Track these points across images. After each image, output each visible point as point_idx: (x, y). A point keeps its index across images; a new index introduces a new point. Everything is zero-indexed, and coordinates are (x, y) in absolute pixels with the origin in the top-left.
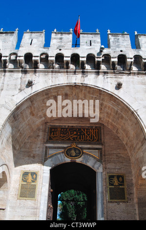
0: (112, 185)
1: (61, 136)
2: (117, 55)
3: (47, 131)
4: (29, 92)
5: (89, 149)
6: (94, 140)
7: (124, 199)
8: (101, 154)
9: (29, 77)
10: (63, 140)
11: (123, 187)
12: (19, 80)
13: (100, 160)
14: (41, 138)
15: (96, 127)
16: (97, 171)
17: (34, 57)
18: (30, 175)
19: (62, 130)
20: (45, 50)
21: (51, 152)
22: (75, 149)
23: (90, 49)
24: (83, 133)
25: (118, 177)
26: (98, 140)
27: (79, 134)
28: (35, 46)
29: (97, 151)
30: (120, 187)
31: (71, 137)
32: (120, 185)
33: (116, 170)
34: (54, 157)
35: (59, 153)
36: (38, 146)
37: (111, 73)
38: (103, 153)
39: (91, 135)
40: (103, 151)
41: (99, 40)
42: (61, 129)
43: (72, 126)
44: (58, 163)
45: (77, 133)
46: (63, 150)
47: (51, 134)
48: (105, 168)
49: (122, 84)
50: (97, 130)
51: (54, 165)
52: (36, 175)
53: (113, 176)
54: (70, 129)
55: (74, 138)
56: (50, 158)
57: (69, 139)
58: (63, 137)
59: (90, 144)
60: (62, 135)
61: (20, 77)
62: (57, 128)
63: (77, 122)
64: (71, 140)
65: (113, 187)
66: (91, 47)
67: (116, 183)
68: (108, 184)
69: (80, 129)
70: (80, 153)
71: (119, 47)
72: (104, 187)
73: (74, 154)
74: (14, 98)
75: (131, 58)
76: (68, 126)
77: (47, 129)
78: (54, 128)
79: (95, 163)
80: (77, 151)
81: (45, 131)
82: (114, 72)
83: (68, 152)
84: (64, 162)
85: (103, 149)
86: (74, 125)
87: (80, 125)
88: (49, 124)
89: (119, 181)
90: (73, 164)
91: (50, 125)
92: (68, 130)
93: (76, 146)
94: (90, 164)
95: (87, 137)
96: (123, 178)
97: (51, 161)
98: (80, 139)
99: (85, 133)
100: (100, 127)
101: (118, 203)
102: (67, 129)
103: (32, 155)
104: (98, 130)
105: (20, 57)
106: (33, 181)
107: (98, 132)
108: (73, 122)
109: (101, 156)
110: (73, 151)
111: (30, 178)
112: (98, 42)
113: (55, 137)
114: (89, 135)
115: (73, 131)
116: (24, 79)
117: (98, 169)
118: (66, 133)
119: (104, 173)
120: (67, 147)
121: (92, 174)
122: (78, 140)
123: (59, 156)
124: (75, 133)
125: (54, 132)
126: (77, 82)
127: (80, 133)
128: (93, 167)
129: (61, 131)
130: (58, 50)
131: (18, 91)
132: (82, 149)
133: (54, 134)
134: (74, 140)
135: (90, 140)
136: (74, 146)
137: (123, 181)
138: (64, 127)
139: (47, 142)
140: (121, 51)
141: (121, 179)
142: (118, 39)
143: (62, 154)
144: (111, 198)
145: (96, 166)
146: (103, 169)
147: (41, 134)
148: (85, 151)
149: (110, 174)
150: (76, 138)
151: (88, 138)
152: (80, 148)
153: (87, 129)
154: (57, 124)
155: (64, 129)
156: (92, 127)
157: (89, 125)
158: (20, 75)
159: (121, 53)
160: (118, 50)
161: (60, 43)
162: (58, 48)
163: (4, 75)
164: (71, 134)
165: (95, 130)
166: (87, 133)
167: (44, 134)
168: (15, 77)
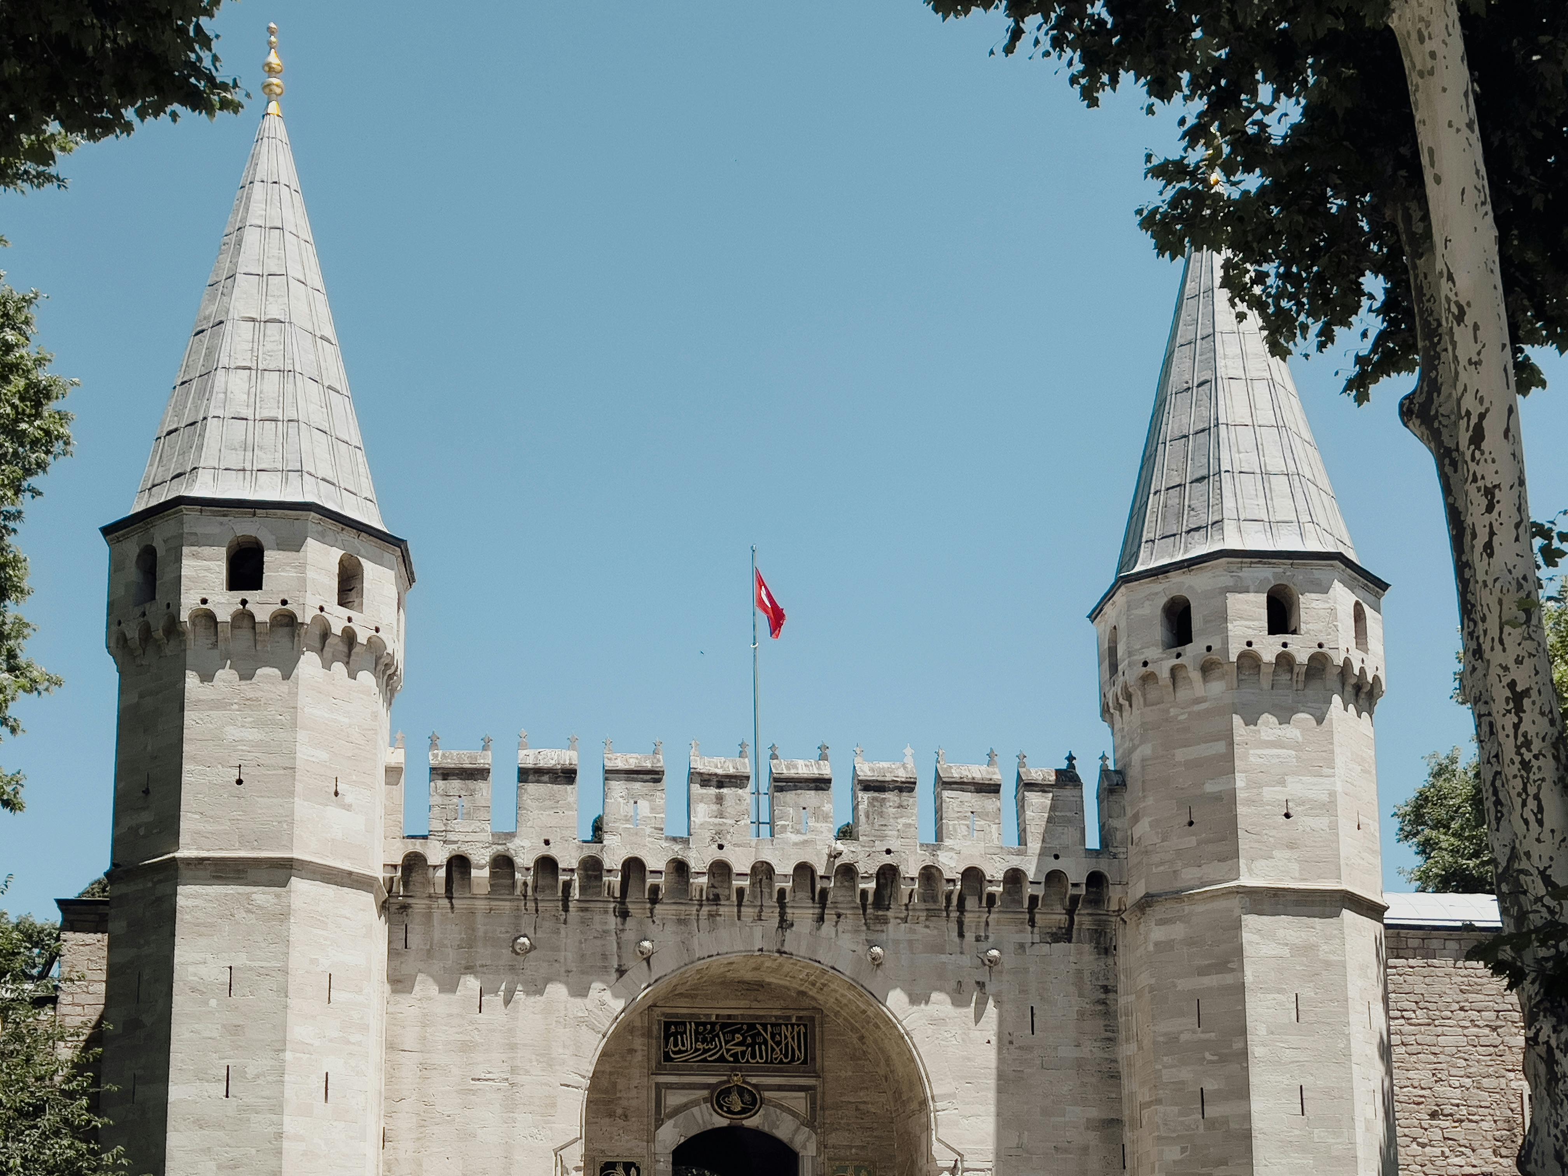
1: (700, 1050)
3: (655, 1032)
4: (645, 978)
5: (781, 1088)
6: (793, 1060)
8: (813, 1102)
9: (637, 927)
10: (705, 1060)
12: (613, 938)
13: (811, 1124)
14: (639, 1057)
15: (799, 1018)
16: (802, 1153)
17: (652, 872)
19: (701, 1028)
20: (677, 851)
21: (673, 1099)
22: (741, 1091)
23: (803, 842)
24: (759, 1040)
25: (858, 1169)
26: (805, 1062)
27: (749, 1040)
28: (648, 830)
29: (802, 1094)
31: (728, 1051)
33: (855, 1151)
34: (680, 1117)
35: (696, 1103)
36: (635, 1082)
37: (856, 917)
38: (819, 1103)
39: (787, 1045)
40: (819, 1095)
41: (828, 807)
42: (698, 1025)
43: (729, 1017)
44: (693, 1131)
45: (745, 1039)
46: (706, 1094)
47: (667, 1045)
48: (823, 1146)
50: (803, 1029)
51: (683, 1139)
53: (843, 1169)
54: (724, 1026)
55: (735, 1056)
56: (670, 1116)
57: (722, 1059)
58: (705, 1051)
59: (778, 1072)
60: (700, 1046)
61: (612, 929)
62: (684, 1024)
63: (743, 1003)
64: (727, 1061)
66: (802, 838)
69: (752, 1026)
70: (753, 1101)
71: (882, 837)
73: (738, 1106)
74: (607, 997)
75: (913, 879)
76: (717, 1016)
77: (655, 1028)
78: (676, 1024)
79: (797, 1130)
80: (747, 1098)
81: (648, 1034)
82: (864, 916)
83: (720, 1099)
84: (709, 1127)
85: (819, 1090)
86: (734, 1013)
87: (751, 1012)
88: (658, 1011)
90: (736, 1132)
91: (663, 1014)
92: (718, 1027)
93: (744, 1081)
94: (781, 1133)
95: (773, 1050)
97: (675, 1126)
98: (753, 1056)
99: (768, 1037)
100: (812, 1019)
102: (713, 1024)
103: (618, 1111)
104: (805, 1026)
105: (608, 870)
107: (805, 1034)
108: (733, 1004)
109: (813, 1109)
110: (734, 1098)
112: (824, 818)
113: (680, 1052)
114: (778, 1043)
115: (733, 1032)
117: (804, 1145)
118: (713, 1039)
119: (821, 1159)
120: (719, 1084)
122: (748, 1061)
123: (695, 1110)
124: (738, 1037)
125: (675, 1035)
127: (753, 1037)
128: (791, 1139)
129: (697, 1033)
130: (715, 846)
132: (760, 1088)
133: (676, 1045)
134: (736, 1060)
135: (781, 1062)
136: (737, 1080)
138: (704, 1019)
139: (659, 1070)
140: (888, 852)
143: (704, 1106)
145: (800, 1139)
146: (818, 1148)
147: (639, 1043)
148: (768, 1095)
149: (837, 1163)
150: (743, 1053)
151: (778, 1054)
152: (756, 1086)
153: (773, 1025)
154: (683, 1008)
155: (704, 1024)
156: (789, 1018)
157: (779, 1013)
158: (612, 922)
159: (888, 859)
160: (881, 846)
161: (718, 820)
162: (713, 840)
163: (565, 922)
164: (727, 1043)
165: (796, 1028)
166: (773, 1038)
167: (649, 1045)
168: (599, 927)
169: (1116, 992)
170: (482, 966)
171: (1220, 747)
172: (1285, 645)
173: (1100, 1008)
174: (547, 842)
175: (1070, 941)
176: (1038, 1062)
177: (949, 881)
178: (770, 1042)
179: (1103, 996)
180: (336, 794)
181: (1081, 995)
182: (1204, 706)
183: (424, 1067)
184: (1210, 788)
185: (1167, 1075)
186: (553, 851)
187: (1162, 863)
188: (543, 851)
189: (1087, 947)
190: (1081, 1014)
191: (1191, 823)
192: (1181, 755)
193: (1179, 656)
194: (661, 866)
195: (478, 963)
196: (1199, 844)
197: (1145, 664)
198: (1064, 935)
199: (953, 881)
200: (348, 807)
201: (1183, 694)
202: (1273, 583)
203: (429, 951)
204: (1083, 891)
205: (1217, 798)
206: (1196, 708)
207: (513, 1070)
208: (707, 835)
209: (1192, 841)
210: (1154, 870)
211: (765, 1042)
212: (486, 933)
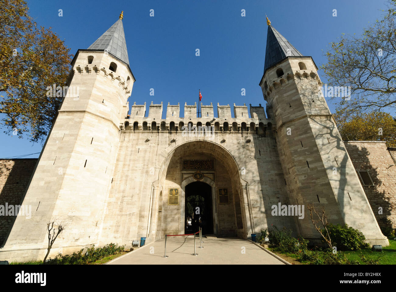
0: (221, 194)
2: (223, 123)
4: (174, 146)
5: (207, 173)
6: (210, 168)
7: (228, 202)
8: (214, 176)
9: (173, 136)
10: (192, 168)
11: (227, 195)
12: (168, 138)
13: (214, 180)
14: (178, 168)
15: (211, 160)
16: (212, 187)
17: (176, 124)
18: (174, 190)
20: (181, 120)
21: (185, 176)
22: (199, 174)
23: (208, 118)
25: (224, 190)
26: (212, 168)
27: (201, 164)
28: (176, 116)
29: (212, 175)
30: (226, 195)
32: (225, 194)
33: (223, 186)
34: (187, 179)
35: (190, 177)
36: (177, 173)
37: (220, 133)
38: (215, 176)
40: (215, 175)
41: (213, 112)
42: (191, 161)
44: (190, 182)
46: (192, 175)
47: (184, 165)
48: (217, 185)
49: (225, 141)
50: (211, 162)
51: (187, 184)
52: (178, 190)
53: (221, 189)
54: (195, 162)
55: (198, 167)
56: (185, 179)
57: (195, 168)
59: (207, 170)
60: (191, 165)
61: (168, 136)
62: (188, 161)
63: (199, 157)
64: (196, 168)
65: (221, 195)
66: (207, 117)
67: (223, 193)
68: (219, 194)
69: (201, 162)
70: (202, 176)
71: (224, 117)
72: (217, 196)
73: (199, 177)
74: (166, 150)
75: (231, 124)
76: (194, 160)
77: (182, 162)
79: (211, 182)
80: (201, 175)
81: (181, 163)
82: (221, 132)
83: (195, 176)
84: (193, 181)
85: (215, 173)
86: (198, 159)
87: (201, 159)
89: (224, 192)
90: (198, 183)
91: (184, 160)
93: (200, 172)
94: (208, 182)
96: (227, 190)
97: (186, 181)
98: (202, 167)
100: (213, 160)
101: (225, 205)
102: (193, 161)
103: (174, 179)
105: (167, 124)
106: (176, 194)
108: (197, 157)
109: (214, 178)
110: (198, 175)
111: (174, 192)
112: (212, 114)
113: (187, 167)
114: (206, 165)
116: (170, 138)
117: (213, 185)
118: (193, 164)
119: (216, 188)
120: (195, 173)
121: (209, 188)
123: (190, 178)
124: (199, 164)
126: (201, 139)
128: (210, 184)
129: (190, 163)
131: (168, 145)
132: (203, 173)
133: (186, 165)
134: (198, 168)
135: (207, 168)
136: (198, 172)
137: (227, 192)
138: (192, 160)
141: (226, 191)
142: (224, 111)
143: (192, 177)
144: (221, 202)
145: (212, 184)
146: (216, 185)
147: (178, 165)
148: (204, 175)
149: (220, 188)
150: (200, 167)
152: (202, 173)
153: (205, 161)
154: (188, 159)
155: (192, 161)
156: (209, 160)
157: (207, 159)
158: (168, 135)
159: (226, 121)
160: (224, 119)
161: (190, 115)
162: (189, 118)
163: (158, 135)
164: (196, 165)
165: (210, 162)
166: (206, 164)
167: (181, 166)
168: (165, 136)
169: (277, 146)
170: (140, 144)
171: (294, 91)
172: (304, 71)
173: (274, 150)
174: (154, 119)
175: (265, 137)
176: (262, 161)
177: (239, 125)
178: (205, 165)
179: (274, 148)
180: (103, 102)
181: (269, 147)
182: (288, 85)
183: (124, 165)
184: (294, 99)
185: (296, 159)
186: (155, 121)
187: (285, 116)
188: (153, 120)
189: (269, 138)
190: (270, 151)
191: (290, 107)
192: (285, 95)
193: (281, 78)
194: (178, 123)
195: (139, 143)
196: (293, 110)
197: (274, 81)
198: (264, 136)
199: (240, 125)
200: (106, 106)
201: (283, 85)
202: (299, 62)
203: (129, 141)
204: (267, 126)
205: (296, 100)
206: (287, 86)
207: (144, 165)
208: (188, 117)
209: (292, 110)
210: (283, 117)
211: (204, 164)
212: (141, 137)
